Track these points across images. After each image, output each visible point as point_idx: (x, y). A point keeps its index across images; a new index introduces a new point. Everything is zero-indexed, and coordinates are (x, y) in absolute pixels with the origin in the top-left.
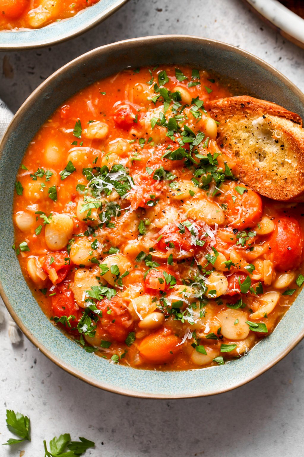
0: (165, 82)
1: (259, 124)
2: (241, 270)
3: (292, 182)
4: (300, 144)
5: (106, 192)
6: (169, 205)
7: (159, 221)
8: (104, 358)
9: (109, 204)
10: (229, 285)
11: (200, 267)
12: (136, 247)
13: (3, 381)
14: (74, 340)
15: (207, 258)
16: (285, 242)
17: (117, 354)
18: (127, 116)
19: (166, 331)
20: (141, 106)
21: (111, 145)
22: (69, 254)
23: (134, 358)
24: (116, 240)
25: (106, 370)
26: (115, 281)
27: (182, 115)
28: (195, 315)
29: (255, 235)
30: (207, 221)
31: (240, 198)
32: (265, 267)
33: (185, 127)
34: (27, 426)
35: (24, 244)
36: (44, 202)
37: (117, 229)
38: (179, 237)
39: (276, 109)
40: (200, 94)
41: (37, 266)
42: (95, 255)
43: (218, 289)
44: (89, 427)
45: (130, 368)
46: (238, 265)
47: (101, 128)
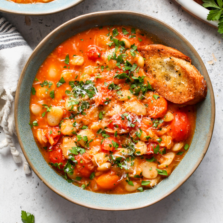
0: (116, 35)
1: (168, 62)
2: (154, 141)
3: (184, 94)
4: (189, 75)
5: (82, 95)
6: (116, 103)
7: (111, 112)
8: (78, 186)
9: (83, 102)
10: (147, 149)
11: (132, 139)
12: (97, 126)
13: (20, 194)
14: (61, 176)
15: (136, 134)
16: (179, 126)
17: (85, 184)
18: (95, 53)
19: (112, 173)
20: (102, 48)
21: (85, 69)
22: (60, 129)
23: (94, 187)
24: (86, 122)
25: (78, 193)
26: (85, 144)
27: (125, 54)
28: (128, 165)
29: (163, 122)
30: (137, 113)
31: (155, 101)
32: (168, 140)
33: (127, 61)
34: (33, 220)
35: (35, 122)
36: (47, 99)
37: (87, 116)
38: (121, 122)
39: (177, 54)
40: (136, 42)
41: (42, 134)
42: (75, 130)
43: (141, 151)
44: (67, 221)
45: (91, 192)
46: (153, 138)
47: (80, 60)
